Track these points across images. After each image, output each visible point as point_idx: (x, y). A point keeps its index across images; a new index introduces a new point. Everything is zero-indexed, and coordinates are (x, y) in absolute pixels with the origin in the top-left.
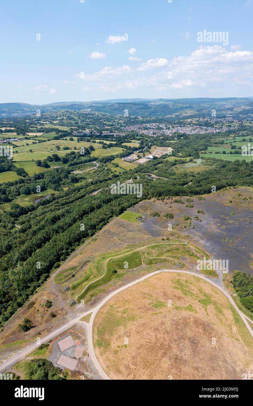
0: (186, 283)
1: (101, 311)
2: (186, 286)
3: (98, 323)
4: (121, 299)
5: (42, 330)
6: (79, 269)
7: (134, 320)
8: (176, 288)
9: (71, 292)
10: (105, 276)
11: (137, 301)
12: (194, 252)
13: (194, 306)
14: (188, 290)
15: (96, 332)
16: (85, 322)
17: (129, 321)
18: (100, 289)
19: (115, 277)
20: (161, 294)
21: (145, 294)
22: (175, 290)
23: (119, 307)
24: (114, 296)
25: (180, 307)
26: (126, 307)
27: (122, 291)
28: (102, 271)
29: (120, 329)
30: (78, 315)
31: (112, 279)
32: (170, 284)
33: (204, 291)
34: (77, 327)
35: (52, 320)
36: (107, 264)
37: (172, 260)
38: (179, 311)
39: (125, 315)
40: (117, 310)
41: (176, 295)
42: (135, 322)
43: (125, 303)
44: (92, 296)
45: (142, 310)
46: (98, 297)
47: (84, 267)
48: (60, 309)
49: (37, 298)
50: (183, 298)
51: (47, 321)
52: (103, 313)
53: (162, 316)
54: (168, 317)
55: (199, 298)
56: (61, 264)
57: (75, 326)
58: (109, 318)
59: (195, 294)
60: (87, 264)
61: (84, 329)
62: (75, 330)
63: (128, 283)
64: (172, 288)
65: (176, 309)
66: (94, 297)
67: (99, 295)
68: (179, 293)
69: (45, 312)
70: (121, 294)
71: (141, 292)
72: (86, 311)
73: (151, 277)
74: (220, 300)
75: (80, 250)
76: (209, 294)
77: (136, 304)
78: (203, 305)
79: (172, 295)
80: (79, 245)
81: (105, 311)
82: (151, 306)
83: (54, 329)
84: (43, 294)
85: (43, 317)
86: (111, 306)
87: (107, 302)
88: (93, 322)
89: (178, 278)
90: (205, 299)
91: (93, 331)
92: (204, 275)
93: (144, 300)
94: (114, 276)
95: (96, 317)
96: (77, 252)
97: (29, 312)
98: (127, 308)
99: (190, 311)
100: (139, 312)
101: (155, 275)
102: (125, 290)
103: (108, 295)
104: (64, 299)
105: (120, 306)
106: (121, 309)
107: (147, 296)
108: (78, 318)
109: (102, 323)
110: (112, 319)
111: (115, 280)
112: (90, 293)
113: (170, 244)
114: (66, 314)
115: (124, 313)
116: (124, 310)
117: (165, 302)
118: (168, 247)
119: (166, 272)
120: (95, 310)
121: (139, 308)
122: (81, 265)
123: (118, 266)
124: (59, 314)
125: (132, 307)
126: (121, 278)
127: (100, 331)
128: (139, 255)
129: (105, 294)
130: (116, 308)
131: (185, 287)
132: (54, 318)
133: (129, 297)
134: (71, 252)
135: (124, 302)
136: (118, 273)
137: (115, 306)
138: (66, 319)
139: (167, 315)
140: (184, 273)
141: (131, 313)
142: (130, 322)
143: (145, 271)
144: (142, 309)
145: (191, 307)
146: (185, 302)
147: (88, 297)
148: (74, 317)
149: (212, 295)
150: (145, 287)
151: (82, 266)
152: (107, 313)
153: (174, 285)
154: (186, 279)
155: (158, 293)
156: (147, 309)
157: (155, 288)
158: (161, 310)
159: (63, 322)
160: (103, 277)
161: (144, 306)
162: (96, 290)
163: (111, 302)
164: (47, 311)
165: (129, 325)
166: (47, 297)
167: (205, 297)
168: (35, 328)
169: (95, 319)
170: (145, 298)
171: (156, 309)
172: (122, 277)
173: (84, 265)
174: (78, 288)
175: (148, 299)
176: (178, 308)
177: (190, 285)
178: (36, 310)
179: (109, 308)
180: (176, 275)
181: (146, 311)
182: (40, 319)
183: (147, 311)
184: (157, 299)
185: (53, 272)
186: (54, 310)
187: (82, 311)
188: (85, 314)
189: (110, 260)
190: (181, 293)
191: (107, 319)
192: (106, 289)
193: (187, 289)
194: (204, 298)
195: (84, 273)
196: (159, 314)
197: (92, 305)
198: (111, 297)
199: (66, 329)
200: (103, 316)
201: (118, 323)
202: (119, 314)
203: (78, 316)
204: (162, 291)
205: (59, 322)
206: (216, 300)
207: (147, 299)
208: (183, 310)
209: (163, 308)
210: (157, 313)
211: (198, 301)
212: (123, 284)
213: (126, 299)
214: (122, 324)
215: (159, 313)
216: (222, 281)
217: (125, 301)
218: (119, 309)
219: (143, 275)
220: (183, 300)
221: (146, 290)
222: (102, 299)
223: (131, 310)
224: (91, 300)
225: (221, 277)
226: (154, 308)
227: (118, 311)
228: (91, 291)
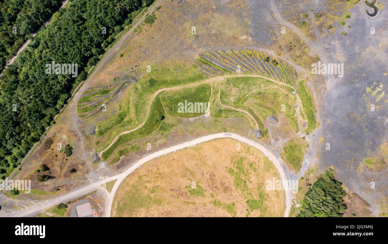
0: (249, 168)
1: (127, 181)
2: (246, 172)
3: (120, 196)
4: (155, 170)
5: (61, 185)
6: (113, 96)
7: (160, 205)
8: (231, 171)
9: (96, 138)
10: (144, 127)
11: (173, 178)
12: (297, 112)
13: (237, 205)
14: (244, 180)
15: (116, 207)
16: (107, 191)
17: (154, 203)
18: (134, 145)
19: (159, 128)
20: (208, 176)
21: (187, 170)
22: (228, 175)
23: (148, 181)
24: (147, 162)
25: (220, 202)
26: (157, 184)
27: (160, 157)
28: (143, 115)
29: (141, 212)
30: (101, 178)
31: (154, 130)
32: (227, 163)
33: (263, 188)
34: (98, 195)
35: (72, 175)
36: (153, 102)
37: (252, 120)
38: (217, 208)
39: (152, 195)
40: (145, 184)
41: (224, 184)
42: (160, 208)
43: (157, 177)
44: (121, 153)
45: (174, 194)
46: (129, 157)
47: (120, 93)
48: (81, 162)
49: (55, 133)
50: (231, 190)
51: (66, 176)
52: (129, 184)
53: (193, 209)
54: (198, 212)
55: (251, 197)
56: (89, 73)
57: (95, 192)
58: (134, 194)
59: (249, 188)
60: (126, 87)
61: (104, 199)
62: (95, 197)
63: (172, 146)
64: (226, 171)
65: (215, 204)
66: (123, 156)
67: (130, 154)
68: (230, 180)
69: (64, 161)
70: (157, 161)
71: (184, 166)
72: (111, 175)
73: (208, 142)
74: (274, 207)
75: (121, 44)
76: (267, 195)
77: (170, 183)
78: (248, 208)
79: (220, 182)
80: (122, 29)
81: (131, 183)
82: (187, 190)
83: (73, 188)
84: (62, 128)
85: (62, 169)
86: (140, 177)
87: (137, 169)
88: (115, 194)
89: (243, 154)
90: (258, 200)
91: (113, 205)
92: (282, 161)
93: (181, 180)
94: (158, 126)
95: (119, 187)
96: (116, 47)
97: (47, 154)
98: (158, 186)
99: (228, 212)
100: (170, 195)
101: (215, 140)
102: (164, 156)
103: (141, 158)
104: (88, 148)
105: (151, 180)
106: (150, 184)
107: (188, 173)
108: (100, 182)
109: (124, 198)
110: (136, 195)
111: (157, 134)
112: (119, 148)
113: (269, 81)
114: (88, 172)
115: (152, 192)
116: (153, 188)
117: (206, 190)
118: (262, 85)
119: (233, 139)
120: (120, 177)
121: (172, 190)
122: (117, 87)
123: (169, 109)
124: (80, 170)
125: (164, 185)
126: (166, 133)
127: (120, 207)
128: (207, 93)
129: (138, 155)
130: (145, 182)
131: (243, 173)
132: (74, 173)
133: (166, 170)
134: (107, 46)
135: (157, 175)
136: (165, 121)
137: (145, 178)
138: (87, 179)
139: (200, 208)
140: (257, 149)
141: (160, 194)
142: (155, 206)
143: (204, 127)
144: (174, 191)
145: (232, 206)
146: (231, 197)
147: (116, 154)
148: (96, 180)
149: (270, 196)
150: (191, 159)
151: (118, 92)
152: (133, 186)
153: (232, 166)
154: (253, 160)
155: (205, 173)
156: (181, 193)
157: (205, 164)
158: (195, 200)
159: (83, 183)
160: (141, 129)
161: (179, 188)
162: (128, 145)
163: (142, 171)
164: (67, 160)
165: (152, 209)
166: (67, 137)
167: (258, 198)
168: (54, 179)
169: (118, 190)
170: (184, 176)
171: (191, 197)
172: (169, 130)
173: (120, 88)
174: (106, 135)
175: (188, 179)
176: (217, 203)
177: (253, 172)
178: (54, 154)
179: (137, 179)
180: (244, 149)
181: (178, 195)
182: (58, 169)
183: (179, 197)
184: (199, 182)
185: (77, 89)
186: (74, 161)
187: (106, 174)
188: (109, 179)
189: (160, 94)
190: (233, 181)
191: (131, 194)
192: (141, 147)
193: (244, 178)
194: (256, 198)
195: (118, 107)
196: (191, 205)
197: (118, 167)
198: (143, 164)
199: (85, 193)
200: (128, 189)
201: (141, 203)
202: (146, 192)
203: (101, 180)
204: (210, 172)
205: (79, 181)
206: (269, 206)
207: (186, 178)
208: (222, 207)
209: (200, 197)
210: (189, 201)
211: (246, 200)
212: (165, 144)
213: (161, 171)
214: (145, 205)
215: (191, 203)
216: (299, 178)
217: (159, 174)
218: (148, 185)
219: (198, 135)
220: (229, 194)
221: (191, 164)
222: (132, 162)
223: (162, 189)
224: (119, 160)
225: (303, 172)
226: (189, 194)
227: (146, 186)
228: (122, 145)
